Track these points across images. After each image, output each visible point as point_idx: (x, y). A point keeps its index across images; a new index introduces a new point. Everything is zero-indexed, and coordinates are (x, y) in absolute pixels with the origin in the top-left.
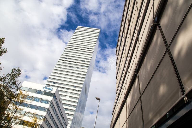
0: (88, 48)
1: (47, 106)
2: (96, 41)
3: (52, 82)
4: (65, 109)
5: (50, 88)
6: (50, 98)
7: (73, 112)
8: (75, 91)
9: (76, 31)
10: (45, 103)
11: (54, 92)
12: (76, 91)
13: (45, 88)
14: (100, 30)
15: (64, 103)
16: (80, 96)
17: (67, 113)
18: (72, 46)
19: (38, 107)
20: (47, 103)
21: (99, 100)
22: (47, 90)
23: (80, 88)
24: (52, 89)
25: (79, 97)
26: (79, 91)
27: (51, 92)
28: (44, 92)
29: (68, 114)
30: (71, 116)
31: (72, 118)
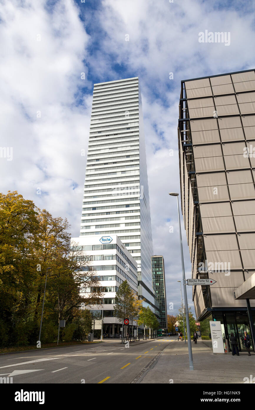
0: (127, 129)
1: (114, 262)
3: (91, 208)
4: (124, 244)
5: (108, 239)
6: (114, 252)
7: (138, 246)
8: (131, 212)
10: (109, 259)
11: (114, 242)
12: (133, 212)
13: (101, 240)
14: (137, 80)
15: (120, 237)
16: (140, 218)
17: (131, 250)
19: (104, 267)
20: (112, 259)
21: (176, 196)
22: (106, 242)
23: (137, 206)
24: (111, 240)
25: (139, 221)
26: (136, 211)
27: (111, 243)
28: (103, 246)
29: (133, 251)
30: (137, 252)
31: (139, 254)
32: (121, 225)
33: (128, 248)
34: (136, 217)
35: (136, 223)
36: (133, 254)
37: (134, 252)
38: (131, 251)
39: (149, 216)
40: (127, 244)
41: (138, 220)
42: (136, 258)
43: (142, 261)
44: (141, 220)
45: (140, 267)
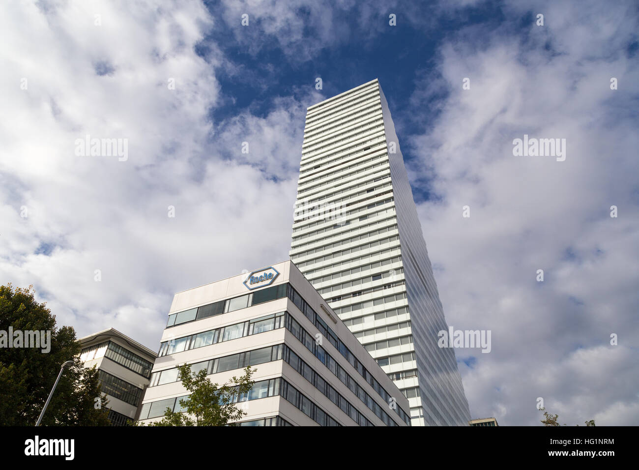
0: (366, 149)
2: (381, 116)
4: (378, 361)
6: (281, 305)
7: (410, 360)
8: (385, 288)
9: (308, 123)
11: (283, 279)
12: (389, 287)
13: (248, 283)
14: (377, 82)
17: (393, 373)
18: (316, 167)
22: (260, 284)
24: (275, 274)
26: (397, 283)
27: (275, 283)
28: (251, 296)
29: (398, 375)
30: (409, 377)
31: (413, 382)
32: (366, 318)
33: (387, 369)
34: (397, 295)
35: (399, 309)
36: (399, 381)
37: (402, 378)
38: (395, 376)
39: (435, 289)
40: (384, 360)
41: (404, 302)
42: (409, 392)
43: (425, 399)
44: (409, 300)
45: (421, 416)
